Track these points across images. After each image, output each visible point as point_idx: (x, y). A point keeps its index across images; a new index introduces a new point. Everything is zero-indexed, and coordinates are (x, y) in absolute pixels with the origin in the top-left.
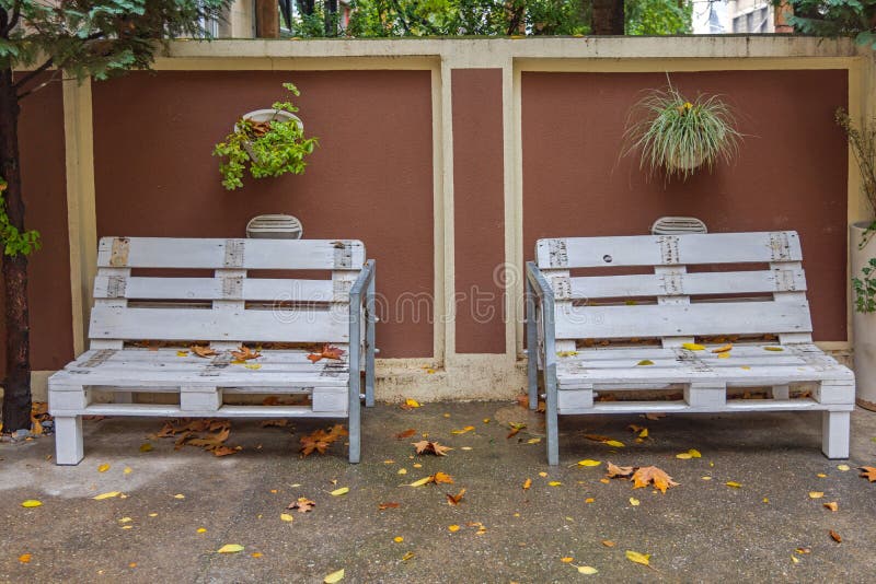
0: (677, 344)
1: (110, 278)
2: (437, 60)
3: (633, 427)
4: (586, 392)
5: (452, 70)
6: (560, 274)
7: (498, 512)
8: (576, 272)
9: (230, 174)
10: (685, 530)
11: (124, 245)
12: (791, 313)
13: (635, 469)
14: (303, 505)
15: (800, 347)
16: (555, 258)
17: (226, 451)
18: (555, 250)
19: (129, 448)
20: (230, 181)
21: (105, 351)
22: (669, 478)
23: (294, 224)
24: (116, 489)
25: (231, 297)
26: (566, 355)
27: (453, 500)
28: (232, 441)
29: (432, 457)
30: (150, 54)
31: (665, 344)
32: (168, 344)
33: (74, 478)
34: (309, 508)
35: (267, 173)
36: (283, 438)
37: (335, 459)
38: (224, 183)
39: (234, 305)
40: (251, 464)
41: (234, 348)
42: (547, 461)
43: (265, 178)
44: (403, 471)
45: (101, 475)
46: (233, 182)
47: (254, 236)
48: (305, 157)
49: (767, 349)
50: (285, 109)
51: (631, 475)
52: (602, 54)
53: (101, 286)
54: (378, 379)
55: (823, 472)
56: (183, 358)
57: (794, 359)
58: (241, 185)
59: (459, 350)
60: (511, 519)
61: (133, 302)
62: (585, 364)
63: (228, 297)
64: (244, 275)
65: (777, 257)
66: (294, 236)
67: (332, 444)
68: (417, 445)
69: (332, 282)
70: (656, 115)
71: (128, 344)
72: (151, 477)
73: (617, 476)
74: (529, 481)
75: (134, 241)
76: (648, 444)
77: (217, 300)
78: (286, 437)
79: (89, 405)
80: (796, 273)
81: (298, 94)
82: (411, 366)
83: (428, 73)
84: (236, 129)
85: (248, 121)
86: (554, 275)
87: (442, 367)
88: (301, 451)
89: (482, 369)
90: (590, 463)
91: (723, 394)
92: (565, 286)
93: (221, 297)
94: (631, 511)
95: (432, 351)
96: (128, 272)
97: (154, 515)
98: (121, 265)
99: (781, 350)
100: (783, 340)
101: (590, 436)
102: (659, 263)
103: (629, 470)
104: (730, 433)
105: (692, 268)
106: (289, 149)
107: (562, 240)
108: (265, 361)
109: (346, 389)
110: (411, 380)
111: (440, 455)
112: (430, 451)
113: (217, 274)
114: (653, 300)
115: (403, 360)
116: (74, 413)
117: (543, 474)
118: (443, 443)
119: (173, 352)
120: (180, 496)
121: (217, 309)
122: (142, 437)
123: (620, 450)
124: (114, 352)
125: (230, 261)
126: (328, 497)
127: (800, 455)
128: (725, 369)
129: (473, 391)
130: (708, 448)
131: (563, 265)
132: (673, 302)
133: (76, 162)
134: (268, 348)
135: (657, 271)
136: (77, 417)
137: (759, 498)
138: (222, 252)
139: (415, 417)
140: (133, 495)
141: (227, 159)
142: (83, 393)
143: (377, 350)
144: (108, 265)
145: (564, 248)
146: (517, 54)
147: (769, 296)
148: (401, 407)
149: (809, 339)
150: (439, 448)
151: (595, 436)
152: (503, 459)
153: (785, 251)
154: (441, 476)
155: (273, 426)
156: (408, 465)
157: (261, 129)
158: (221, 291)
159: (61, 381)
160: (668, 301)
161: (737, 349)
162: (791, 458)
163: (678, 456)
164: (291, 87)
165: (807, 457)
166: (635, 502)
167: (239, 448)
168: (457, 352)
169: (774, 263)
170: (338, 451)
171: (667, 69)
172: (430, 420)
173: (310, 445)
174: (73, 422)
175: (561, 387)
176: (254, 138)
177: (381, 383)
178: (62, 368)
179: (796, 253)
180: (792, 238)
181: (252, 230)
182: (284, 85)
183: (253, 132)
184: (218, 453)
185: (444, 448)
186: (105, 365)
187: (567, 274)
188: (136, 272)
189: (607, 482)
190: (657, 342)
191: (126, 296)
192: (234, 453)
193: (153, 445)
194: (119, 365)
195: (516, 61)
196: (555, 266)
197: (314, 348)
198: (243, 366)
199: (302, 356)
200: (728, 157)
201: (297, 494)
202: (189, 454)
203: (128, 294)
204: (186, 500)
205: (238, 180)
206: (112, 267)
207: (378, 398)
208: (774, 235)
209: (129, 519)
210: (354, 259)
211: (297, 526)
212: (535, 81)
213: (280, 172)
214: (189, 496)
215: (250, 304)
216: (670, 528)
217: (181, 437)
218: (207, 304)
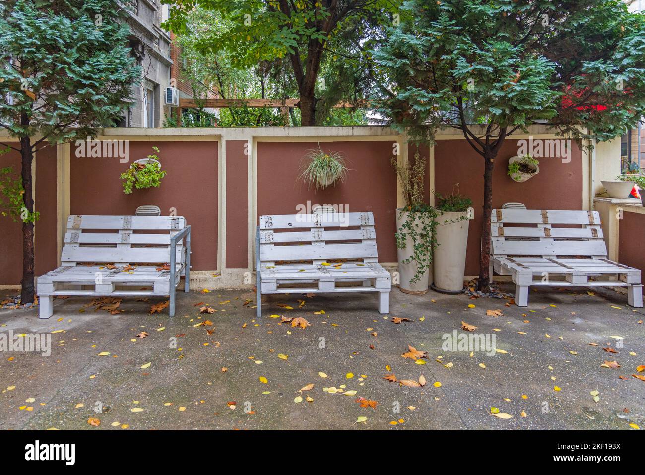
0: (319, 263)
1: (72, 233)
2: (220, 136)
3: (299, 300)
4: (273, 283)
5: (226, 141)
6: (270, 232)
7: (228, 337)
8: (276, 231)
9: (127, 187)
10: (307, 345)
11: (79, 219)
12: (369, 249)
13: (293, 319)
14: (143, 335)
15: (372, 264)
16: (267, 224)
17: (117, 312)
18: (268, 220)
19: (75, 311)
20: (127, 190)
21: (68, 267)
22: (307, 323)
23: (157, 210)
24: (62, 329)
25: (125, 242)
26: (269, 268)
27: (209, 333)
28: (121, 307)
29: (206, 314)
30: (95, 134)
31: (314, 263)
32: (97, 264)
33: (45, 324)
34: (145, 336)
35: (142, 186)
36: (143, 306)
37: (164, 315)
38: (124, 191)
39: (126, 246)
40: (125, 317)
41: (124, 265)
42: (256, 316)
43: (142, 189)
44: (192, 320)
45: (58, 322)
46: (128, 190)
47: (138, 215)
48: (160, 180)
49: (357, 265)
50: (153, 158)
51: (291, 321)
52: (291, 134)
53: (68, 237)
54: (191, 280)
55: (375, 319)
56: (102, 269)
57: (367, 269)
58: (131, 192)
59: (227, 267)
60: (233, 340)
61: (82, 245)
62: (276, 272)
63: (124, 242)
64: (132, 232)
65: (363, 224)
66: (157, 215)
67: (164, 309)
68: (201, 308)
69: (169, 235)
70: (311, 161)
71: (79, 263)
72: (80, 323)
73: (285, 322)
74: (245, 324)
75: (84, 217)
76: (304, 308)
77: (119, 244)
78: (145, 305)
79: (56, 290)
80: (371, 230)
81: (159, 151)
82: (207, 274)
83: (216, 143)
84: (131, 167)
85: (136, 163)
86: (267, 232)
87: (220, 275)
88: (149, 312)
89: (238, 275)
90: (275, 316)
91: (334, 284)
92: (271, 237)
93: (120, 242)
94: (287, 337)
95: (217, 267)
96: (81, 231)
97: (75, 340)
98: (77, 227)
99: (363, 265)
100: (365, 261)
101: (279, 304)
102: (312, 226)
103: (291, 319)
104: (340, 303)
105: (327, 229)
106: (152, 176)
107: (271, 216)
108: (137, 271)
109: (168, 283)
110: (206, 280)
111: (210, 313)
112: (206, 312)
113: (120, 232)
114: (309, 243)
115: (204, 271)
116: (48, 294)
117: (253, 321)
118: (213, 308)
119: (97, 267)
120: (90, 331)
121: (119, 248)
122: (81, 306)
123: (290, 311)
124: (71, 267)
125: (125, 226)
126: (155, 331)
127: (368, 312)
128: (335, 273)
129: (233, 285)
130: (328, 309)
131: (271, 228)
132: (318, 244)
133: (61, 182)
134: (141, 265)
135: (312, 230)
136: (50, 296)
137: (344, 330)
138: (122, 222)
139: (206, 297)
140: (69, 331)
141: (126, 180)
142: (52, 285)
143: (191, 267)
144: (72, 228)
145: (271, 220)
146: (254, 134)
147: (360, 241)
148: (201, 293)
149: (376, 260)
150: (210, 310)
151: (281, 305)
152: (237, 315)
153: (367, 221)
154: (208, 322)
155: (141, 301)
156: (195, 317)
157: (142, 167)
158: (120, 239)
159: (43, 280)
160: (316, 243)
161: (344, 265)
162: (364, 314)
163: (315, 313)
164: (155, 148)
165: (371, 313)
166: (289, 333)
167: (123, 310)
168: (226, 267)
169: (362, 226)
170: (166, 311)
171: (318, 141)
172: (212, 298)
173: (154, 308)
174: (48, 298)
175: (262, 281)
176: (138, 171)
177: (193, 282)
178: (46, 274)
179: (372, 222)
180: (370, 215)
181: (138, 212)
182: (153, 148)
183: (138, 168)
184: (113, 313)
185: (213, 310)
186: (66, 273)
187: (272, 232)
188: (84, 231)
189: (280, 324)
190: (310, 262)
191: (79, 242)
192: (120, 312)
193: (86, 310)
194: (72, 273)
195: (254, 137)
196: (267, 228)
197: (159, 265)
198: (126, 273)
199: (154, 269)
200: (343, 178)
201: (142, 330)
202: (100, 313)
203: (80, 241)
204: (92, 333)
205: (130, 189)
206: (74, 229)
207: (191, 289)
208: (363, 214)
209: (63, 341)
210: (180, 225)
211: (137, 344)
212: (263, 146)
213: (148, 186)
214: (94, 332)
215: (134, 245)
216: (301, 344)
217: (99, 306)
218: (114, 245)
